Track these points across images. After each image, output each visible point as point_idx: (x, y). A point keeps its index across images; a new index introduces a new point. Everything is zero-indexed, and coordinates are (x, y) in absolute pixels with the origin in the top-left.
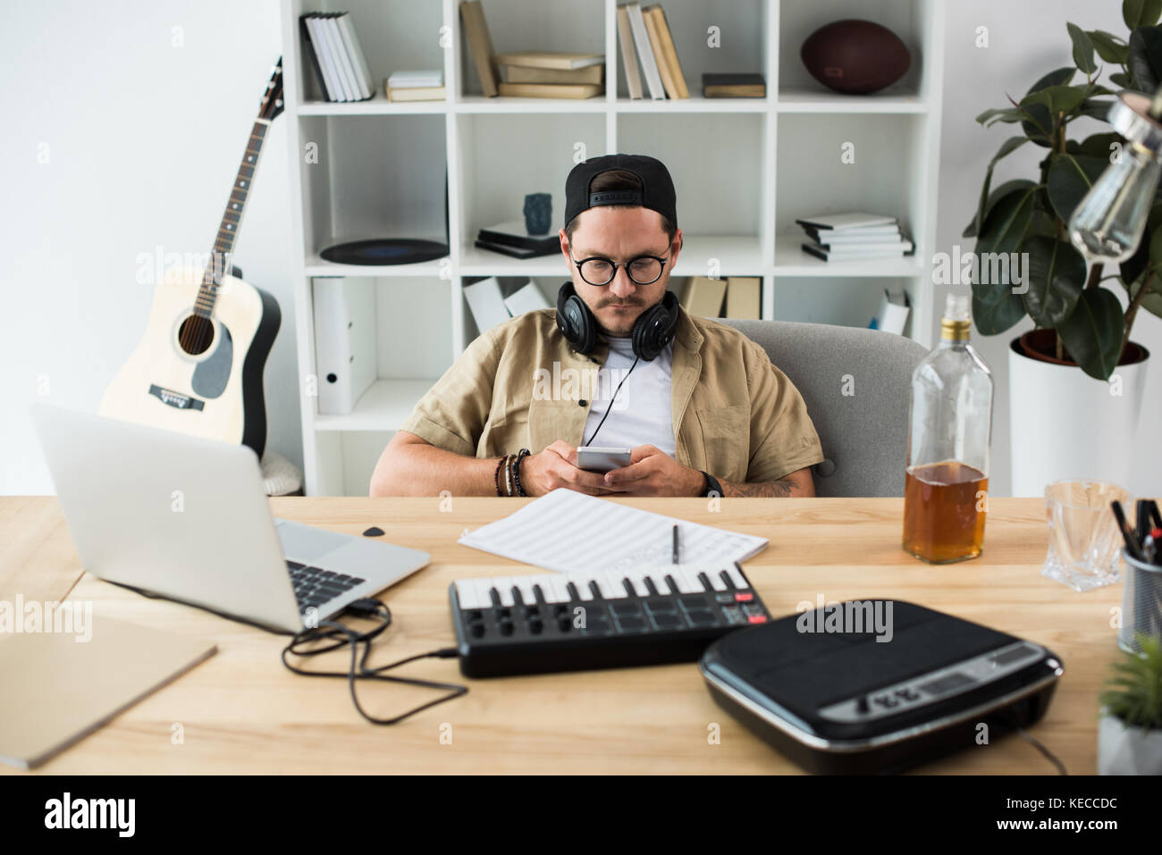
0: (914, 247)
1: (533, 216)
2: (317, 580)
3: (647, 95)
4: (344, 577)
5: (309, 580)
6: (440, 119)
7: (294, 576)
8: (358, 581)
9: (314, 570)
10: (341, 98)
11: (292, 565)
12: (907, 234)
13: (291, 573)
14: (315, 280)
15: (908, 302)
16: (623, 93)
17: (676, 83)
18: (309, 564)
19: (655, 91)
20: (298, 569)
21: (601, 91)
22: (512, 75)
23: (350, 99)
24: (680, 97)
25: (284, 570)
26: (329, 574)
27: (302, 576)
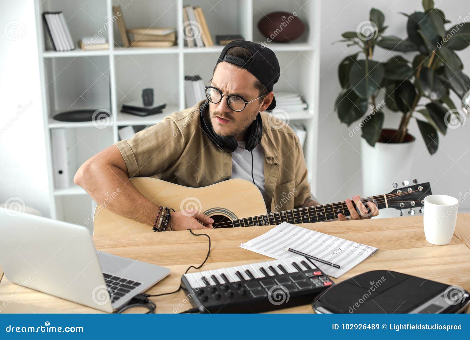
0: (308, 106)
1: (146, 98)
2: (118, 284)
3: (196, 45)
4: (130, 282)
5: (114, 284)
6: (107, 58)
7: (107, 282)
8: (138, 284)
9: (116, 278)
10: (62, 49)
11: (106, 276)
12: (304, 101)
13: (105, 280)
14: (52, 130)
15: (305, 129)
16: (186, 45)
17: (208, 40)
18: (114, 275)
19: (199, 43)
20: (108, 278)
21: (175, 44)
22: (137, 38)
23: (66, 49)
24: (210, 46)
25: (102, 278)
26: (123, 280)
27: (111, 282)
